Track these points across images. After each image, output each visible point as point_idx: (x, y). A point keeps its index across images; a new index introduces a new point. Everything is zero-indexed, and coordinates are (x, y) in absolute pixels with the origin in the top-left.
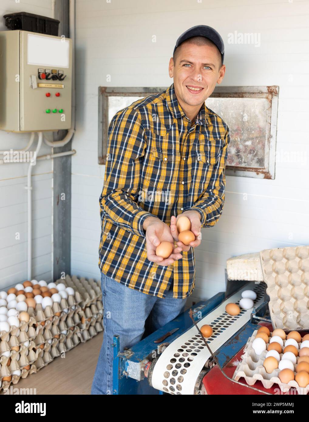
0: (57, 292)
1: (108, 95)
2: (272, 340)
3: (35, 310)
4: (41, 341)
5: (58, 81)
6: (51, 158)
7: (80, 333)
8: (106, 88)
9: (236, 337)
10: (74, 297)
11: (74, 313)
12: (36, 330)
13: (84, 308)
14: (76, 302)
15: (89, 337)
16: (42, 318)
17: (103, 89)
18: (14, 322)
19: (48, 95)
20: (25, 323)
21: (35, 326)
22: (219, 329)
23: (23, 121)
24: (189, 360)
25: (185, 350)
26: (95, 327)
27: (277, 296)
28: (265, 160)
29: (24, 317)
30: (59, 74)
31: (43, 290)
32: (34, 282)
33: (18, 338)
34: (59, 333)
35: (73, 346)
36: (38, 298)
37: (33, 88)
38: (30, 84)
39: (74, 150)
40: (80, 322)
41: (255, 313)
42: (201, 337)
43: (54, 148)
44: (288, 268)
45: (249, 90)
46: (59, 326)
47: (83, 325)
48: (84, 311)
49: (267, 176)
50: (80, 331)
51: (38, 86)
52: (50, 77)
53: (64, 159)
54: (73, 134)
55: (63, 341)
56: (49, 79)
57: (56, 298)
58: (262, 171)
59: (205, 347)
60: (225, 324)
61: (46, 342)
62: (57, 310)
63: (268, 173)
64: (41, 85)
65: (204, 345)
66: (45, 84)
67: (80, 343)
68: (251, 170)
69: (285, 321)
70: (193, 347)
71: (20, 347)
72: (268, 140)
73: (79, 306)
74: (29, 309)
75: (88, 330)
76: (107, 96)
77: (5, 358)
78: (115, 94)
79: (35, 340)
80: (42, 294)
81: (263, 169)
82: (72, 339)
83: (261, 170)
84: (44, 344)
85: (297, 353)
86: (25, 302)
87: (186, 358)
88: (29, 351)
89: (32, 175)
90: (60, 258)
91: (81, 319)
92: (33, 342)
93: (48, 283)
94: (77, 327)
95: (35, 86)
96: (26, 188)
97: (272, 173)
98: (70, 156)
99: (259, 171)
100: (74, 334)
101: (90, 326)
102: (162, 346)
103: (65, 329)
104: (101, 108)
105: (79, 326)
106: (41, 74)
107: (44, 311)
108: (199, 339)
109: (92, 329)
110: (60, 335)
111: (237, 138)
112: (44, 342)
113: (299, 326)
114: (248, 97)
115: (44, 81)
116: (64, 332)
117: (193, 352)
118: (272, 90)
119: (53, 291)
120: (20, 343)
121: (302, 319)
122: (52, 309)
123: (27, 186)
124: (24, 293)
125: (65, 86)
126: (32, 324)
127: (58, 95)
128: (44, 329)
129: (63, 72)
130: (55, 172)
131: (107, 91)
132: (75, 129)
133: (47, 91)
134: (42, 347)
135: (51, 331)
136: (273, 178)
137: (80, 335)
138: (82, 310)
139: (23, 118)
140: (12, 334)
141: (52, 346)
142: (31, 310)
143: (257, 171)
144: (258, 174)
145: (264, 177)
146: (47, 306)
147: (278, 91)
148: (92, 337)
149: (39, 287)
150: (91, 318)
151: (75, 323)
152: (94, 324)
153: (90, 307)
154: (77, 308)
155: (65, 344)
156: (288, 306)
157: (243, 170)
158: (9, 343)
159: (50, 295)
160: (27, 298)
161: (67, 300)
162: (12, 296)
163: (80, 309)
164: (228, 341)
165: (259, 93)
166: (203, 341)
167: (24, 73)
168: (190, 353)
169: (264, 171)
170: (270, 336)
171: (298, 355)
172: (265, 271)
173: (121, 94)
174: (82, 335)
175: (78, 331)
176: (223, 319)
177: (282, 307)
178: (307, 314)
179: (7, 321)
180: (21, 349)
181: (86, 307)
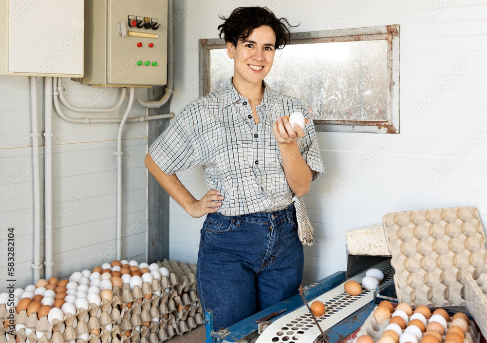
0: (149, 271)
1: (210, 47)
2: (394, 314)
3: (121, 290)
4: (127, 327)
5: (150, 30)
6: (145, 121)
7: (176, 323)
8: (207, 40)
9: (354, 316)
10: (169, 278)
11: (169, 298)
12: (121, 313)
13: (180, 292)
14: (171, 284)
15: (187, 330)
16: (129, 299)
17: (204, 42)
18: (95, 300)
19: (140, 45)
20: (107, 302)
21: (119, 307)
22: (335, 308)
23: (110, 73)
24: (294, 338)
25: (290, 328)
26: (194, 319)
27: (403, 267)
28: (388, 112)
29: (107, 296)
30: (152, 22)
31: (133, 270)
32: (124, 262)
33: (99, 320)
34: (149, 319)
35: (166, 338)
36: (126, 278)
37: (123, 36)
38: (119, 32)
39: (173, 113)
40: (176, 309)
41: (379, 291)
42: (311, 316)
43: (149, 109)
44: (417, 235)
45: (366, 31)
46: (149, 313)
47: (179, 314)
48: (181, 297)
49: (391, 131)
50: (176, 320)
51: (128, 35)
52: (141, 25)
53: (161, 123)
54: (172, 95)
55: (154, 331)
56: (141, 27)
57: (147, 277)
58: (385, 125)
59: (315, 326)
60: (342, 304)
61: (133, 328)
62: (147, 291)
63: (392, 126)
64: (131, 34)
65: (314, 324)
66: (136, 33)
67: (176, 335)
68: (372, 124)
69: (413, 298)
70: (300, 326)
71: (101, 330)
72: (390, 87)
73: (174, 290)
74: (114, 288)
75: (186, 321)
76: (209, 50)
77: (82, 341)
78: (217, 47)
79: (120, 324)
80: (131, 274)
81: (385, 122)
82: (166, 331)
83: (383, 124)
84: (131, 331)
85: (424, 329)
86: (111, 280)
87: (291, 337)
88: (112, 338)
89: (123, 139)
90: (155, 239)
91: (177, 307)
92: (116, 326)
93: (139, 264)
94: (172, 315)
95: (124, 33)
96: (116, 153)
97: (396, 126)
98: (168, 119)
99: (381, 125)
100: (168, 324)
101: (188, 316)
102: (263, 325)
103: (157, 316)
104: (202, 63)
105: (174, 313)
106: (131, 21)
107: (131, 291)
108: (308, 318)
109: (191, 321)
110: (150, 322)
111: (355, 87)
112: (130, 328)
113: (430, 303)
114: (365, 40)
115: (135, 29)
116: (156, 320)
117: (300, 329)
118: (392, 29)
119: (143, 271)
120: (101, 325)
121: (434, 296)
122: (142, 290)
123: (117, 151)
124: (110, 272)
125: (159, 37)
126: (115, 305)
127: (151, 46)
128: (132, 314)
129: (157, 20)
130: (150, 137)
131: (208, 43)
132: (173, 89)
133: (139, 41)
134: (128, 334)
135: (140, 317)
136: (397, 132)
137: (175, 326)
138: (178, 295)
139: (110, 69)
140: (93, 314)
141: (141, 336)
142: (116, 290)
143: (379, 125)
144: (380, 128)
145: (387, 131)
146: (135, 286)
147: (398, 30)
148: (191, 329)
149: (129, 267)
150: (189, 306)
151: (169, 310)
152: (193, 314)
153: (188, 293)
154: (171, 292)
155: (157, 335)
156: (417, 280)
157: (363, 124)
158: (87, 324)
159: (141, 275)
160: (112, 276)
161: (160, 282)
162: (96, 274)
163: (176, 294)
164: (343, 320)
165: (378, 34)
166: (313, 320)
167: (112, 19)
168: (295, 332)
169: (387, 124)
170: (393, 311)
171: (424, 330)
172: (389, 239)
173: (224, 46)
174: (179, 327)
175: (174, 321)
176: (341, 299)
177: (410, 281)
178: (440, 289)
179: (86, 299)
180: (102, 333)
181: (183, 292)
